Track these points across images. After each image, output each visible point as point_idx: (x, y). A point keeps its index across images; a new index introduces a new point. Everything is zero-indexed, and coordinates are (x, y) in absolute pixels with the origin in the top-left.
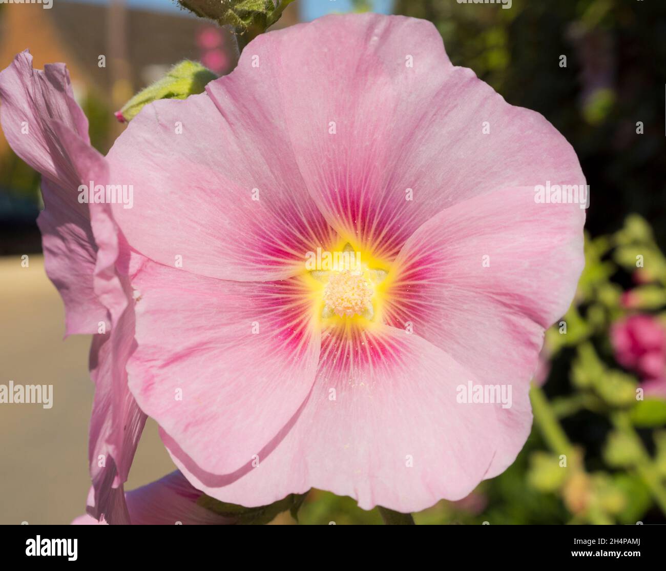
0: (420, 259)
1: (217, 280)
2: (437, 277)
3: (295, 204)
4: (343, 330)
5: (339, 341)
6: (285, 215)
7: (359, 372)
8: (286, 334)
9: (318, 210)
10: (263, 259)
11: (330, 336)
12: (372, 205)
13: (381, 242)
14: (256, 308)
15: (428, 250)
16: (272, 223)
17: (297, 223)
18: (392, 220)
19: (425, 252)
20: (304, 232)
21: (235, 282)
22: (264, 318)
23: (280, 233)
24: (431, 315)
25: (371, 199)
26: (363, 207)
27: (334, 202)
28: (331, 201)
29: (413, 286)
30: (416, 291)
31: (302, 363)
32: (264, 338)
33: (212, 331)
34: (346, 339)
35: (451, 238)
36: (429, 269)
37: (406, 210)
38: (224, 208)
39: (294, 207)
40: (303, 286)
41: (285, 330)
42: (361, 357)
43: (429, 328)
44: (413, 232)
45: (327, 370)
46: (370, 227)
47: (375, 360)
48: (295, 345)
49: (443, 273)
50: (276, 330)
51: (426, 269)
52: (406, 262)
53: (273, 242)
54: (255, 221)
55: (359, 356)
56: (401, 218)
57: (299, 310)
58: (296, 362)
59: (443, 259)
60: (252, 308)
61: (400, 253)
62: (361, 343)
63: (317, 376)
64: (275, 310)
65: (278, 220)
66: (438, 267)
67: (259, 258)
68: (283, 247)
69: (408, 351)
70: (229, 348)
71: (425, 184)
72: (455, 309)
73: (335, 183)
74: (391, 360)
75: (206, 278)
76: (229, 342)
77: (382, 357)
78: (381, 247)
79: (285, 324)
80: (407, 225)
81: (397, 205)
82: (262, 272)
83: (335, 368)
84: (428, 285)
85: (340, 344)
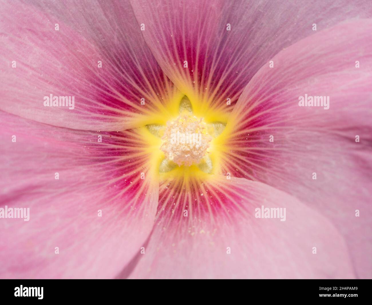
0: (259, 105)
1: (49, 126)
2: (277, 121)
3: (130, 51)
4: (181, 183)
5: (177, 194)
6: (120, 62)
7: (198, 221)
8: (122, 184)
9: (154, 58)
10: (98, 108)
11: (169, 189)
12: (209, 51)
13: (218, 92)
14: (90, 156)
15: (268, 94)
16: (107, 70)
17: (133, 72)
18: (229, 66)
19: (264, 97)
20: (140, 82)
21: (69, 129)
22: (100, 166)
23: (116, 82)
24: (273, 160)
25: (208, 45)
26: (199, 54)
27: (170, 49)
28: (168, 49)
29: (252, 134)
30: (255, 139)
31: (139, 212)
32: (99, 186)
33: (43, 175)
34: (184, 191)
35: (291, 80)
36: (269, 113)
37: (244, 54)
38: (56, 52)
39: (129, 54)
40: (140, 140)
41: (121, 180)
42: (201, 206)
43: (271, 173)
44: (251, 78)
45: (165, 220)
46: (206, 77)
47: (215, 209)
48: (132, 195)
49: (284, 116)
50: (112, 179)
51: (266, 114)
52: (244, 110)
53: (108, 91)
54: (89, 67)
55: (199, 206)
56: (238, 64)
57: (136, 162)
58: (133, 212)
59: (283, 102)
60: (86, 156)
61: (238, 102)
62: (200, 194)
63: (155, 226)
64: (111, 159)
65: (113, 68)
66: (279, 111)
67: (94, 107)
68: (119, 97)
69: (249, 197)
70: (61, 194)
71: (263, 25)
72: (299, 151)
73: (172, 28)
74: (232, 207)
75: (38, 123)
76: (61, 187)
77: (223, 205)
78: (219, 98)
79: (122, 174)
80: (246, 70)
81: (234, 49)
82: (97, 121)
83: (173, 218)
84: (268, 130)
85: (178, 196)
